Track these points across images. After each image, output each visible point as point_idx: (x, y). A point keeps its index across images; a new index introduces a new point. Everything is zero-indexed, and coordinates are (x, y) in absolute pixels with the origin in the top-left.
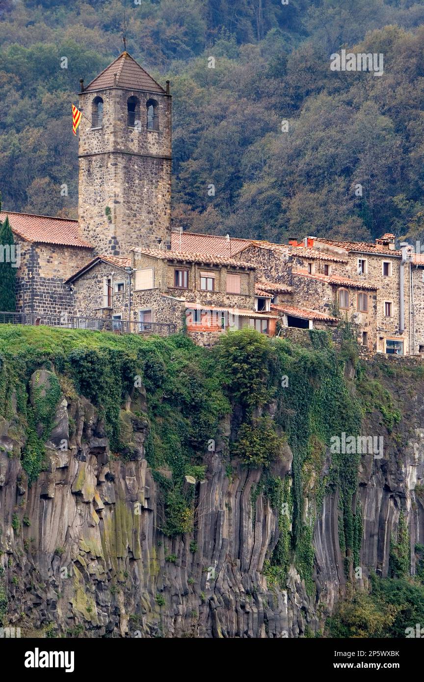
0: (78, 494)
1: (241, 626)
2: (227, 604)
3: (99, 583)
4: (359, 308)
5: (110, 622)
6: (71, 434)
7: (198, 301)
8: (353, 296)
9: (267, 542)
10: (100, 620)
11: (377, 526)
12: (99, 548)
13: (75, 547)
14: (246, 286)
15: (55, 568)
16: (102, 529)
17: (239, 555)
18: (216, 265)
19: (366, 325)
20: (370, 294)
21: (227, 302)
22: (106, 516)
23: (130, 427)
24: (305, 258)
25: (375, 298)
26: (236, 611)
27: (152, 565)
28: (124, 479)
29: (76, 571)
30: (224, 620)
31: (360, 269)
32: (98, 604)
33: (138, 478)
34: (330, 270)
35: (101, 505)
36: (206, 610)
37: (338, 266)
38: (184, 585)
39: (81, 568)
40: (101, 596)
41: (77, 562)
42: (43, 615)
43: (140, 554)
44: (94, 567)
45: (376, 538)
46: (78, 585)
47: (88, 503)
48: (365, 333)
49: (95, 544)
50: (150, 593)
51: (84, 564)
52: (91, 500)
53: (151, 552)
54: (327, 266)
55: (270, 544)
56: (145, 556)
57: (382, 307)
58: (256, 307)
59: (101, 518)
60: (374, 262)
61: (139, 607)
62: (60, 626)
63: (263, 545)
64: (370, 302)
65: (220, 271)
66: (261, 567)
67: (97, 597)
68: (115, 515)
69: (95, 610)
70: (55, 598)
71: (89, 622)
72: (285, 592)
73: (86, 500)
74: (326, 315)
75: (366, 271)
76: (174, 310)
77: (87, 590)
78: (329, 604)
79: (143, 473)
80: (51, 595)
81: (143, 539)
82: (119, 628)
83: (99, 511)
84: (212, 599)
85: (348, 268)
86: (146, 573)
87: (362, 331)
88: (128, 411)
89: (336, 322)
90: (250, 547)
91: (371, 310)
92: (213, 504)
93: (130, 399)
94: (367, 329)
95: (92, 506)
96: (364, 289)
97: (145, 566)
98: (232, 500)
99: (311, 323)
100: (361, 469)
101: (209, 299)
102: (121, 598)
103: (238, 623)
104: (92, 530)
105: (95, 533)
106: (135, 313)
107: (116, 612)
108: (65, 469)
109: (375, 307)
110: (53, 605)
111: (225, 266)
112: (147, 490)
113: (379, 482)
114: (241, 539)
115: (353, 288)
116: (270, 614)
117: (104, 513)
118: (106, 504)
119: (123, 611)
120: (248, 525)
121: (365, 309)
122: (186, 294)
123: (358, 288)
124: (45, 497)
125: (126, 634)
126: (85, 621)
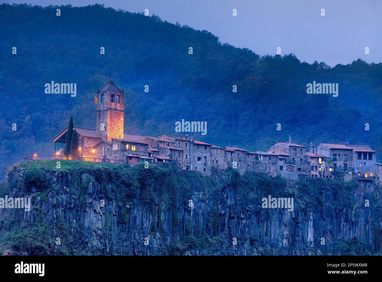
0: (95, 211)
1: (142, 249)
2: (138, 243)
3: (100, 237)
4: (178, 156)
5: (104, 248)
6: (93, 193)
7: (131, 154)
8: (177, 153)
9: (150, 225)
10: (101, 248)
11: (182, 220)
12: (101, 226)
13: (94, 226)
14: (145, 149)
15: (88, 232)
16: (102, 221)
17: (142, 229)
18: (136, 143)
19: (180, 161)
20: (181, 152)
21: (139, 154)
22: (103, 217)
23: (110, 191)
24: (162, 141)
25: (183, 153)
26: (141, 245)
27: (116, 231)
28: (108, 206)
29: (94, 233)
30: (137, 248)
31: (178, 145)
32: (100, 243)
33: (113, 206)
34: (170, 145)
35: (101, 214)
36: (132, 245)
37: (172, 144)
38: (126, 237)
39: (96, 232)
40: (101, 240)
41: (94, 231)
42: (84, 246)
43: (113, 228)
44: (99, 232)
45: (182, 224)
46: (94, 237)
47: (98, 213)
48: (180, 164)
49: (100, 225)
50: (116, 240)
51: (96, 231)
52: (99, 212)
53: (116, 228)
54: (169, 144)
55: (151, 225)
56: (114, 229)
57: (185, 156)
58: (148, 156)
59: (101, 218)
60: (183, 143)
61: (112, 244)
62: (89, 249)
63: (149, 226)
64: (181, 154)
65: (137, 145)
66: (148, 232)
67: (100, 241)
68: (106, 217)
69: (100, 244)
70: (88, 241)
71: (98, 248)
72: (155, 240)
73: (97, 212)
74: (168, 158)
75: (180, 145)
76: (124, 156)
77: (97, 239)
78: (168, 243)
79: (114, 205)
80: (87, 240)
81: (114, 223)
82: (106, 250)
83: (101, 216)
84: (134, 241)
85: (175, 144)
86: (115, 234)
87: (179, 163)
88: (110, 186)
89: (171, 160)
90: (145, 226)
91: (181, 157)
92: (134, 214)
93: (110, 183)
94: (180, 162)
95: (99, 214)
96: (180, 150)
97: (114, 232)
98: (140, 212)
99: (164, 160)
100: (178, 204)
101: (134, 153)
102: (107, 241)
103: (141, 249)
104: (99, 221)
105: (100, 222)
106: (112, 157)
107: (106, 245)
108: (91, 203)
109: (183, 156)
110: (87, 243)
111: (139, 143)
112: (115, 209)
113: (183, 208)
114: (142, 224)
115: (176, 150)
116: (151, 246)
117: (102, 216)
118: (103, 213)
119: (108, 245)
120: (144, 220)
121: (180, 157)
122: (127, 152)
123: (178, 150)
124: (85, 211)
125: (109, 252)
126: (97, 248)
